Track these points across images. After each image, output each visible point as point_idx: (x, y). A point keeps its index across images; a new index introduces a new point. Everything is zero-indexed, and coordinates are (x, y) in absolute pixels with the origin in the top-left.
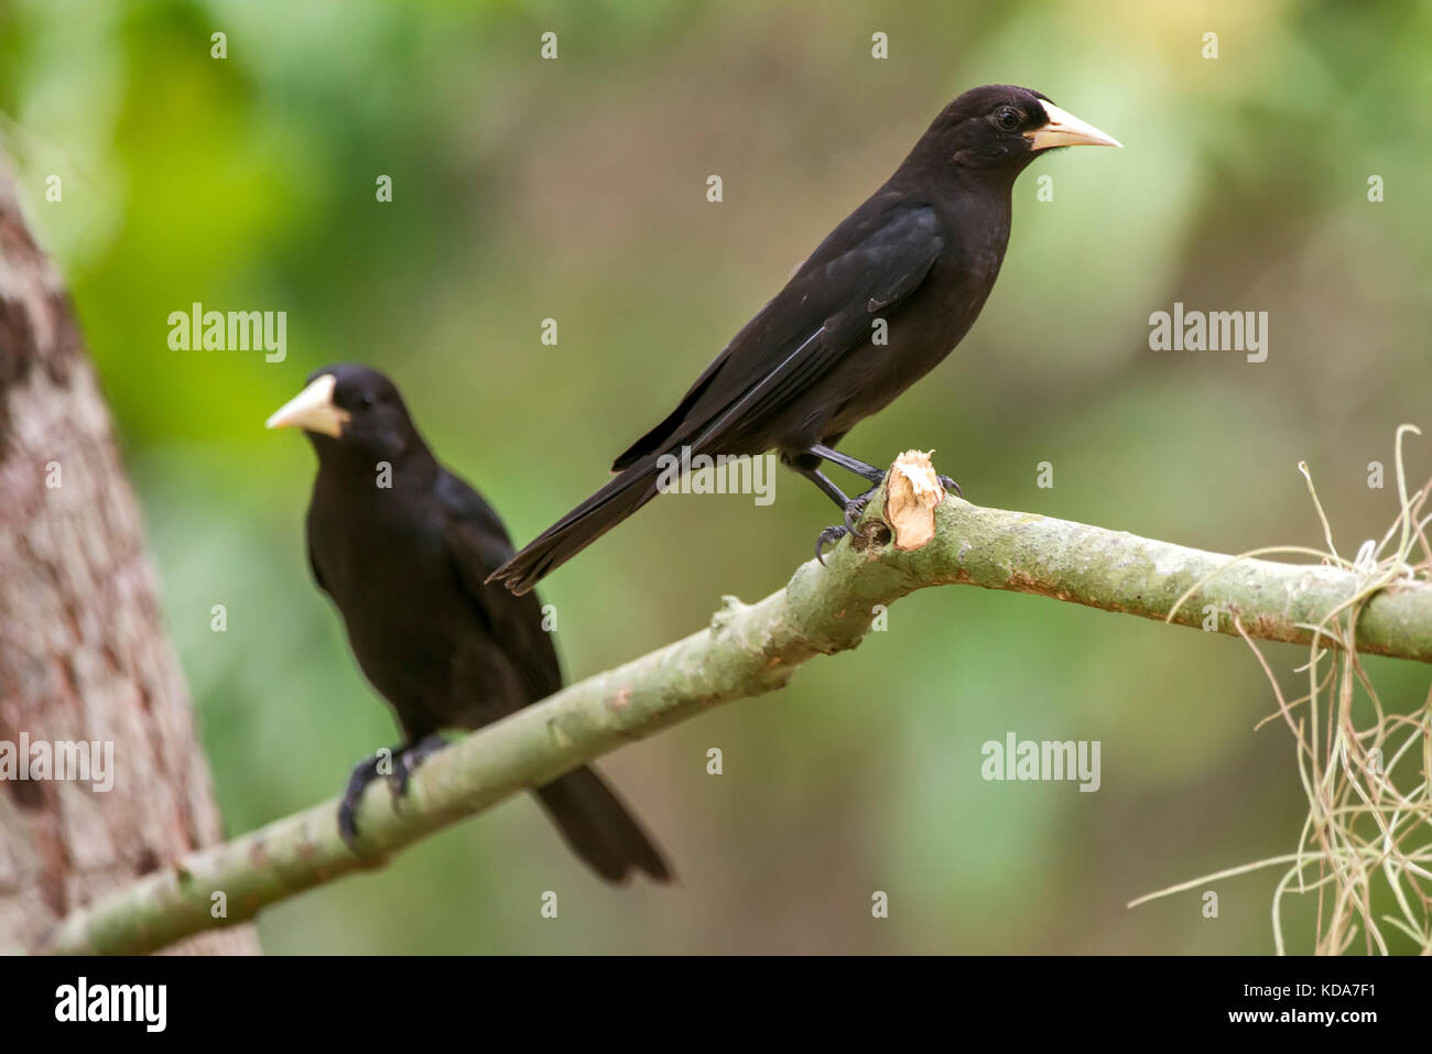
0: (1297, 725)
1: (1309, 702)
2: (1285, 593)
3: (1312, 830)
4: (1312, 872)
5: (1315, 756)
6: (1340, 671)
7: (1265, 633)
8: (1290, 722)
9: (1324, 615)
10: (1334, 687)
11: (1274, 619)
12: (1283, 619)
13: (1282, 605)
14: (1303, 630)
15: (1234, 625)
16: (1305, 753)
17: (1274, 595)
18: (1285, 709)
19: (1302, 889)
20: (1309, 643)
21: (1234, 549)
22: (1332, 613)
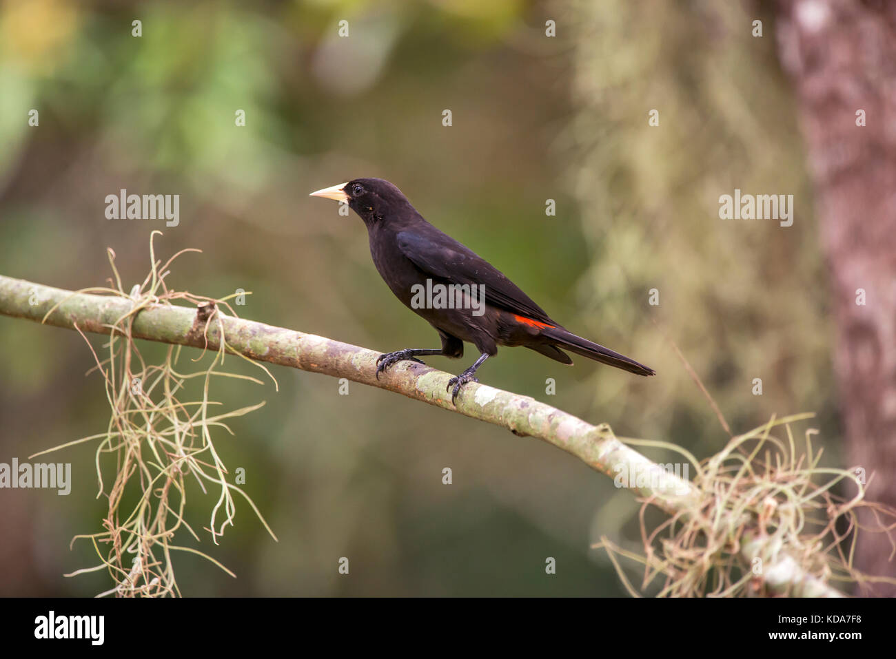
0: (105, 372)
1: (110, 362)
2: (98, 310)
3: (114, 421)
4: (115, 441)
5: (113, 386)
6: (125, 347)
7: (88, 329)
8: (102, 371)
9: (116, 320)
10: (122, 355)
11: (93, 322)
12: (96, 322)
13: (97, 315)
14: (106, 328)
15: (73, 325)
16: (109, 384)
17: (93, 310)
18: (99, 365)
19: (111, 450)
20: (109, 334)
21: (74, 288)
22: (120, 320)
